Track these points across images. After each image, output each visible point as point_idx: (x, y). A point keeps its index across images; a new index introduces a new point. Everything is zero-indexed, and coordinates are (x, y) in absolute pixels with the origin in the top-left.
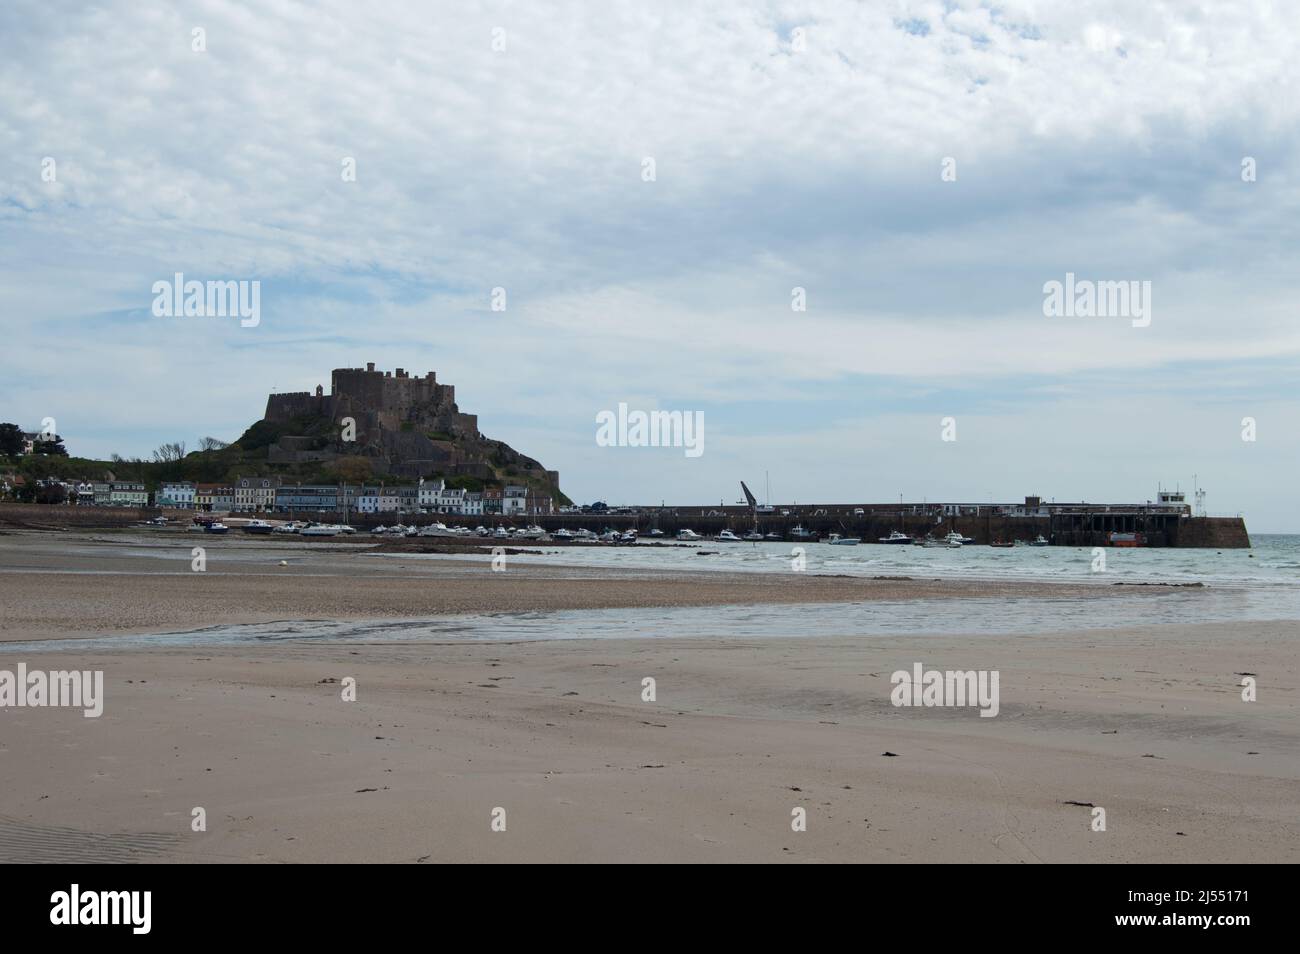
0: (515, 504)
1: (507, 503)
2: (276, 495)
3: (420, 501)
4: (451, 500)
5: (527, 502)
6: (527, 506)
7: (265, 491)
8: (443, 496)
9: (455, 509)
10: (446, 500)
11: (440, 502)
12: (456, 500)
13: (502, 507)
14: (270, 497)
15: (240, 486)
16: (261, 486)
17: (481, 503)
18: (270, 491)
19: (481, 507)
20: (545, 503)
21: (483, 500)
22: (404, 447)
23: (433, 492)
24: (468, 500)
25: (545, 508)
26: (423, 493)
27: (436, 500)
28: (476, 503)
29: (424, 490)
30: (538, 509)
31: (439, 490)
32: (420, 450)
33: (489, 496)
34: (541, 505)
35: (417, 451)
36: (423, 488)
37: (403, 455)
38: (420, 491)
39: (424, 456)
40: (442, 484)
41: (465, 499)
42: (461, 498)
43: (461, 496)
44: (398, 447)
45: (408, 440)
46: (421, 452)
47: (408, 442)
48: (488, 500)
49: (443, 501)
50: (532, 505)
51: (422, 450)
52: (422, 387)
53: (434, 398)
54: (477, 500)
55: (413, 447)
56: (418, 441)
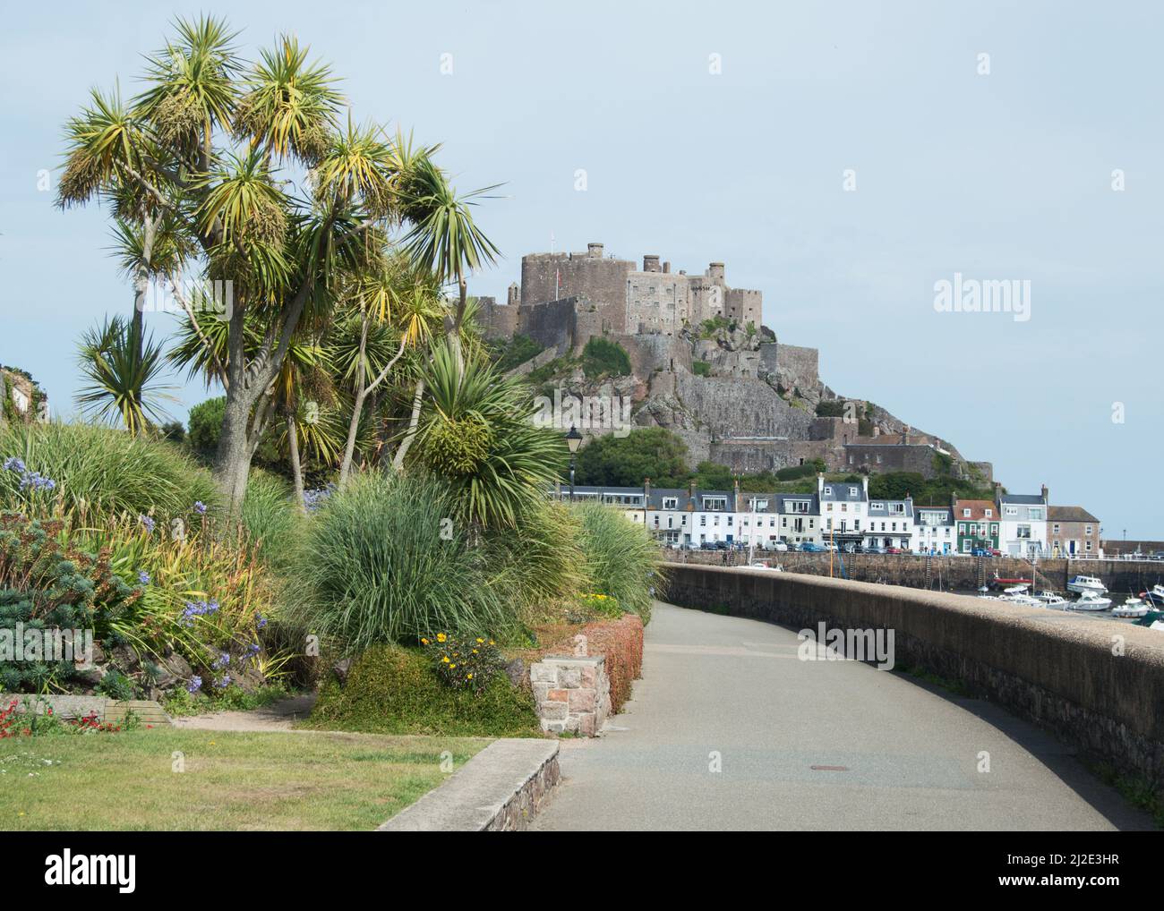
0: (1024, 532)
1: (1007, 531)
3: (824, 525)
4: (889, 521)
5: (1049, 529)
6: (1050, 538)
8: (871, 514)
9: (896, 543)
11: (864, 528)
12: (900, 521)
13: (996, 540)
17: (953, 530)
19: (953, 539)
20: (1088, 532)
21: (956, 522)
22: (723, 409)
23: (850, 505)
24: (924, 523)
25: (1088, 543)
26: (830, 509)
27: (857, 522)
28: (941, 530)
29: (830, 502)
30: (1072, 544)
31: (863, 500)
32: (757, 416)
33: (969, 515)
34: (1079, 535)
35: (753, 419)
36: (829, 499)
37: (722, 426)
38: (823, 505)
39: (768, 429)
40: (866, 489)
41: (918, 521)
42: (910, 521)
43: (909, 515)
44: (711, 410)
45: (731, 394)
46: (761, 420)
47: (732, 400)
48: (968, 524)
49: (873, 524)
50: (1059, 537)
51: (762, 416)
52: (698, 292)
53: (723, 314)
54: (944, 524)
55: (743, 410)
56: (754, 398)
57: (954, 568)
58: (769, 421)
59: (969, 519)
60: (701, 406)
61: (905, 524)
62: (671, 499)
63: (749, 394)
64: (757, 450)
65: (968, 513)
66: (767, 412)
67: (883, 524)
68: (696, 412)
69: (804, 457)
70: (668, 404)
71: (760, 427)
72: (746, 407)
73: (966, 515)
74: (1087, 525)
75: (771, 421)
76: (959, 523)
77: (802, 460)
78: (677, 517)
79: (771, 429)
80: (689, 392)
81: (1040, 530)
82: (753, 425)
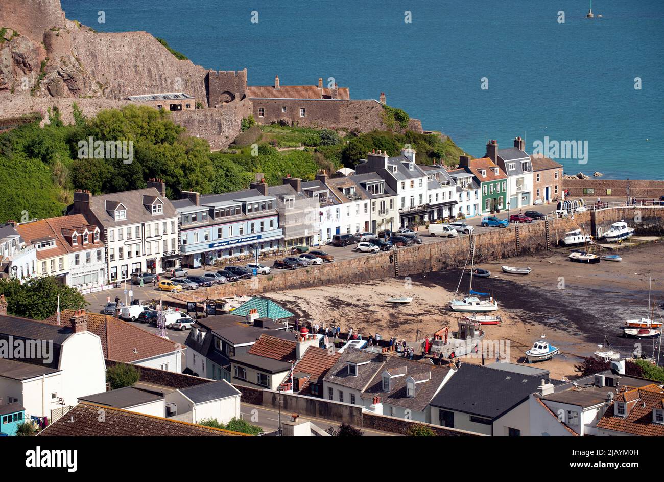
22: (117, 66)
32: (149, 72)
35: (146, 75)
37: (119, 85)
39: (161, 84)
44: (107, 69)
45: (123, 50)
47: (125, 57)
51: (154, 71)
55: (136, 67)
56: (144, 53)
58: (161, 76)
60: (97, 66)
63: (139, 50)
66: (158, 66)
68: (93, 71)
70: (74, 67)
71: (154, 83)
72: (138, 63)
75: (163, 76)
79: (164, 85)
80: (82, 51)
82: (147, 82)
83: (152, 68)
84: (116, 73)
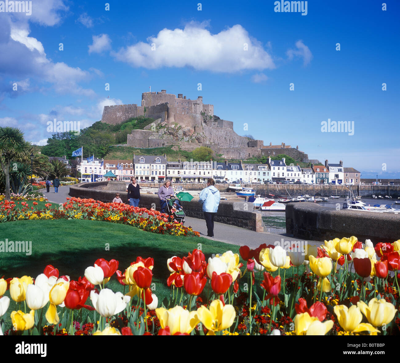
0: (337, 176)
1: (331, 176)
2: (166, 169)
3: (272, 174)
5: (344, 175)
6: (345, 178)
7: (158, 165)
8: (288, 170)
9: (296, 180)
10: (290, 173)
11: (286, 175)
12: (297, 174)
13: (328, 179)
14: (162, 171)
15: (138, 162)
16: (154, 162)
17: (314, 176)
18: (162, 165)
19: (314, 179)
20: (357, 176)
21: (315, 173)
22: (219, 137)
23: (281, 168)
24: (305, 173)
25: (357, 180)
26: (274, 169)
27: (283, 173)
28: (310, 176)
29: (274, 167)
30: (352, 180)
31: (285, 166)
33: (319, 171)
34: (354, 177)
35: (228, 141)
36: (274, 165)
37: (219, 143)
38: (272, 167)
40: (284, 162)
41: (302, 173)
42: (300, 173)
43: (300, 171)
44: (215, 138)
45: (221, 133)
46: (231, 141)
47: (222, 135)
48: (319, 174)
49: (288, 174)
50: (348, 178)
52: (195, 105)
53: (202, 112)
54: (311, 174)
55: (225, 138)
57: (322, 189)
58: (234, 142)
59: (319, 172)
60: (211, 137)
61: (299, 174)
62: (220, 166)
63: (227, 133)
64: (235, 150)
65: (318, 170)
66: (233, 138)
67: (292, 174)
68: (210, 139)
69: (250, 153)
70: (201, 136)
71: (231, 143)
72: (226, 137)
73: (318, 171)
74: (356, 173)
76: (316, 173)
77: (249, 153)
78: (223, 171)
79: (235, 144)
80: (207, 132)
81: (342, 176)
82: (229, 143)
83: (231, 139)
84: (218, 140)
